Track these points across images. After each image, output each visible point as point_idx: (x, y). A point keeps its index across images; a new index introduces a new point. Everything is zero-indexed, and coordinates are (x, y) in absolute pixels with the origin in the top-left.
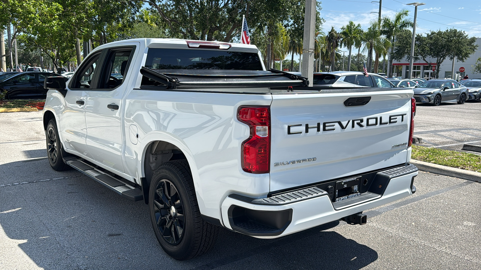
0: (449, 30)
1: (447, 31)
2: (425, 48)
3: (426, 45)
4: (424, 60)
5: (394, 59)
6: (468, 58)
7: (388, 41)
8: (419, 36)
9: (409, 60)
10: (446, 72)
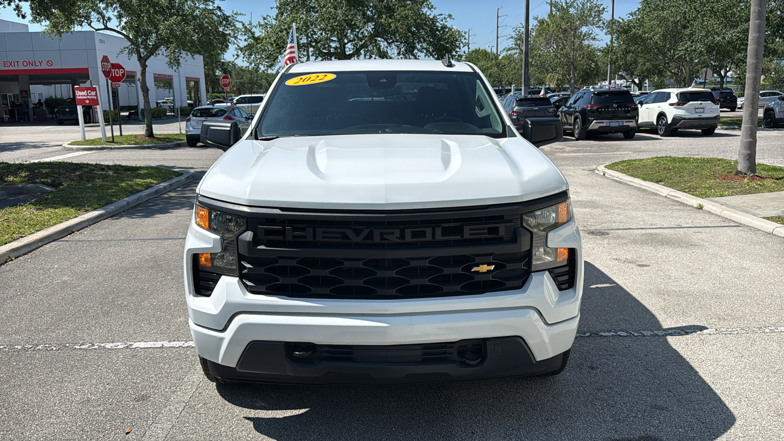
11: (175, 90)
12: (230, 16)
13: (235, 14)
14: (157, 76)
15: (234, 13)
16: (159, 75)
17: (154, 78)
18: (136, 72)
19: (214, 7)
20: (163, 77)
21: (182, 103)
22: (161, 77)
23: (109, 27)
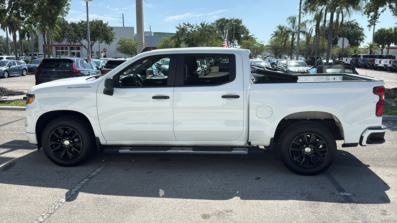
0: (95, 20)
1: (94, 20)
2: (80, 33)
3: (80, 31)
4: (80, 43)
5: (57, 42)
6: (112, 42)
7: (58, 27)
8: (74, 24)
9: (69, 42)
10: (97, 52)
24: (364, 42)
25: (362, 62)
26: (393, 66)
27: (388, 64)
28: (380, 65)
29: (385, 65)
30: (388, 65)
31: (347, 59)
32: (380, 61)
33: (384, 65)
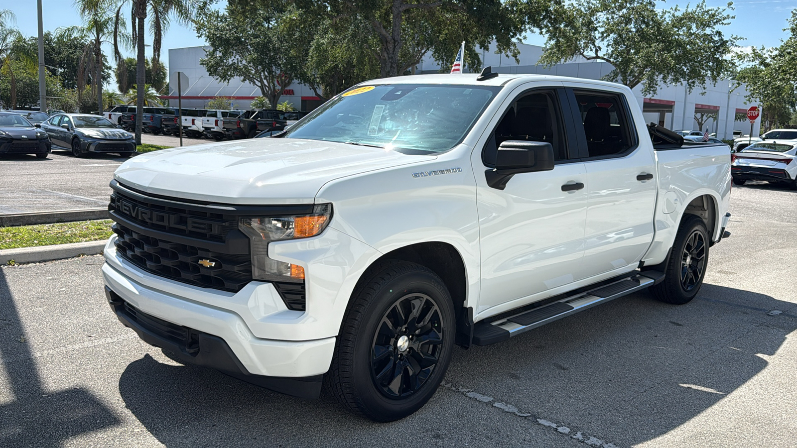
11: (719, 121)
12: (727, 42)
13: (735, 38)
14: (700, 107)
15: (733, 37)
16: (702, 105)
17: (696, 108)
18: (674, 102)
19: (713, 32)
20: (707, 107)
21: (725, 136)
22: (703, 108)
23: (599, 56)
24: (109, 83)
25: (150, 121)
26: (226, 131)
27: (214, 126)
28: (194, 128)
29: (207, 129)
30: (214, 128)
31: (110, 115)
32: (193, 121)
33: (203, 127)
